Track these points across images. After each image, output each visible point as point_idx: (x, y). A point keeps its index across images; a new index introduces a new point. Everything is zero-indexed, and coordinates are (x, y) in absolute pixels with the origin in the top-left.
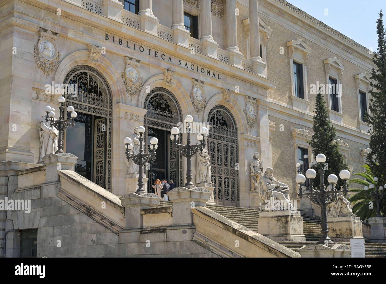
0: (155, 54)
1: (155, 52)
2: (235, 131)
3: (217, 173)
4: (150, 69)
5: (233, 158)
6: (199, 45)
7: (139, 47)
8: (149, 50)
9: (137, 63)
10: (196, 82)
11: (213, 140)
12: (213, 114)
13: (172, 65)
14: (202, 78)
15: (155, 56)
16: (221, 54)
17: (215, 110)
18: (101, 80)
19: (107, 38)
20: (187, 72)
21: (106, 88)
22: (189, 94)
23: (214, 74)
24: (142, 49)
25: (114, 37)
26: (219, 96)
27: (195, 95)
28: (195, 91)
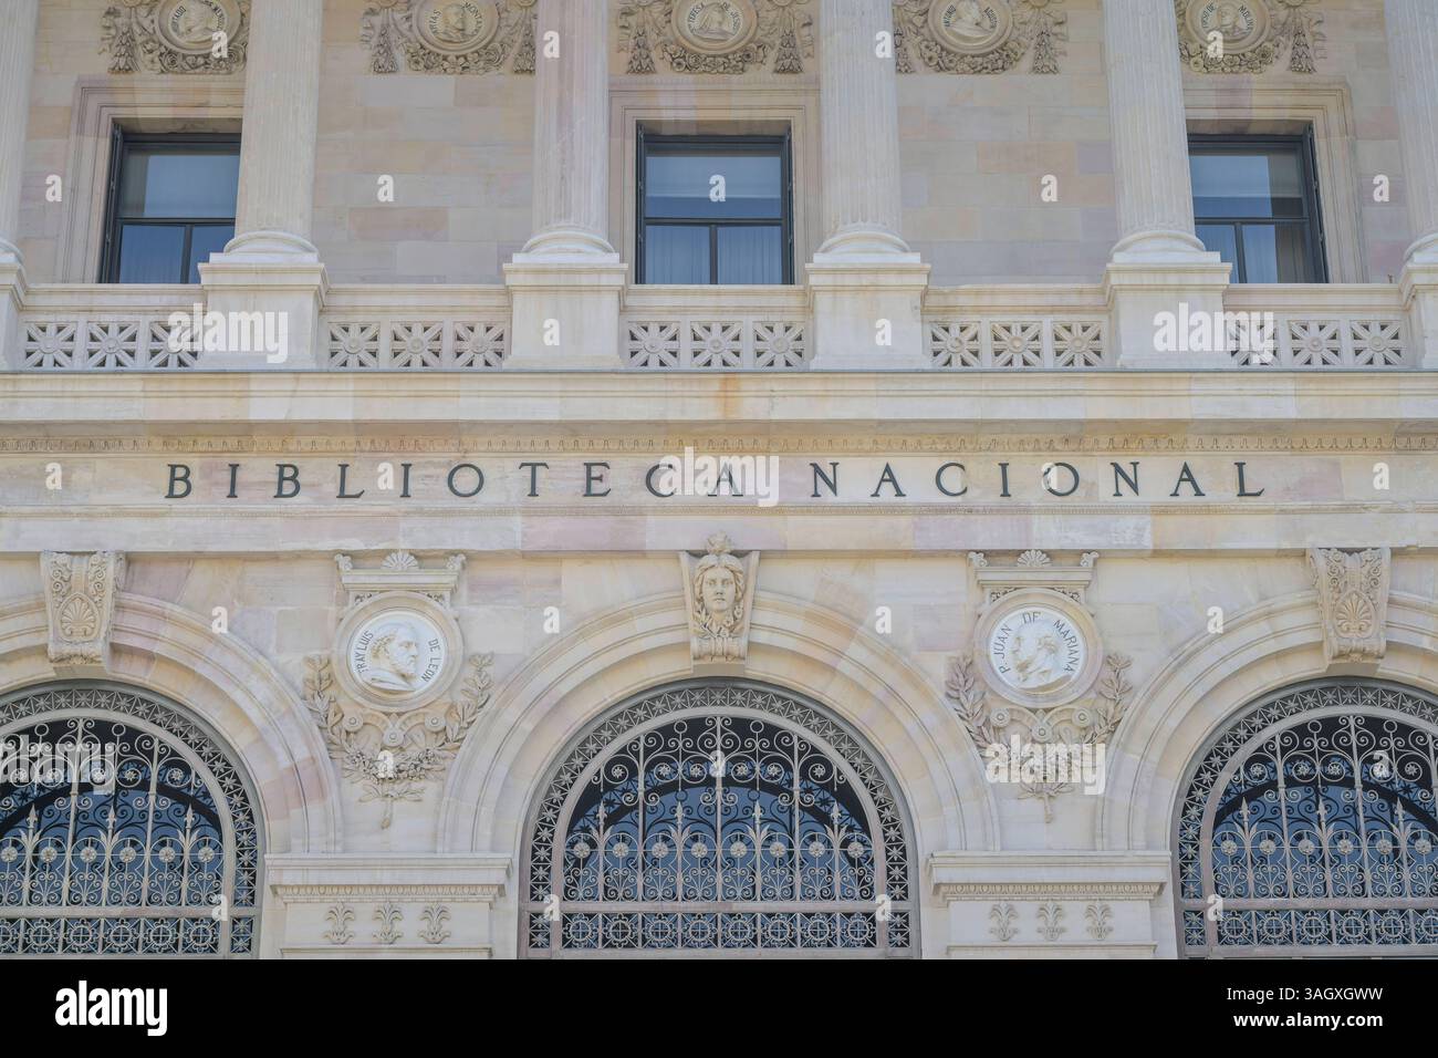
0: (589, 479)
1: (589, 466)
4: (558, 582)
6: (1066, 319)
7: (446, 473)
8: (534, 466)
9: (427, 578)
10: (998, 574)
12: (1259, 758)
13: (752, 509)
14: (1049, 532)
15: (588, 493)
16: (1314, 319)
17: (1274, 729)
18: (175, 743)
19: (180, 487)
20: (904, 521)
21: (211, 782)
22: (938, 669)
23: (1187, 474)
24: (466, 480)
25: (234, 467)
26: (1269, 615)
27: (996, 662)
28: (997, 632)
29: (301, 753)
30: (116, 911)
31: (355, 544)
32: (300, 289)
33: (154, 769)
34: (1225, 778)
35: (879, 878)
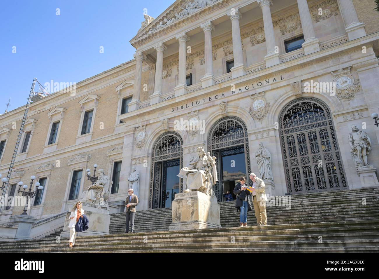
0: (210, 99)
2: (325, 112)
3: (300, 164)
4: (208, 110)
5: (327, 141)
7: (196, 102)
8: (204, 99)
9: (195, 113)
10: (253, 97)
11: (290, 134)
12: (288, 111)
13: (226, 97)
14: (259, 91)
15: (210, 100)
17: (290, 107)
18: (176, 136)
19: (173, 111)
20: (242, 94)
21: (179, 139)
22: (248, 109)
23: (274, 79)
24: (198, 103)
25: (177, 107)
26: (287, 93)
27: (254, 107)
28: (254, 104)
29: (185, 134)
30: (172, 153)
31: (188, 112)
32: (182, 88)
33: (174, 139)
34: (284, 114)
35: (244, 135)
